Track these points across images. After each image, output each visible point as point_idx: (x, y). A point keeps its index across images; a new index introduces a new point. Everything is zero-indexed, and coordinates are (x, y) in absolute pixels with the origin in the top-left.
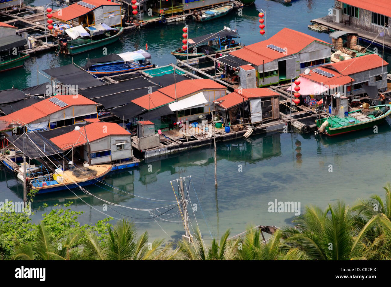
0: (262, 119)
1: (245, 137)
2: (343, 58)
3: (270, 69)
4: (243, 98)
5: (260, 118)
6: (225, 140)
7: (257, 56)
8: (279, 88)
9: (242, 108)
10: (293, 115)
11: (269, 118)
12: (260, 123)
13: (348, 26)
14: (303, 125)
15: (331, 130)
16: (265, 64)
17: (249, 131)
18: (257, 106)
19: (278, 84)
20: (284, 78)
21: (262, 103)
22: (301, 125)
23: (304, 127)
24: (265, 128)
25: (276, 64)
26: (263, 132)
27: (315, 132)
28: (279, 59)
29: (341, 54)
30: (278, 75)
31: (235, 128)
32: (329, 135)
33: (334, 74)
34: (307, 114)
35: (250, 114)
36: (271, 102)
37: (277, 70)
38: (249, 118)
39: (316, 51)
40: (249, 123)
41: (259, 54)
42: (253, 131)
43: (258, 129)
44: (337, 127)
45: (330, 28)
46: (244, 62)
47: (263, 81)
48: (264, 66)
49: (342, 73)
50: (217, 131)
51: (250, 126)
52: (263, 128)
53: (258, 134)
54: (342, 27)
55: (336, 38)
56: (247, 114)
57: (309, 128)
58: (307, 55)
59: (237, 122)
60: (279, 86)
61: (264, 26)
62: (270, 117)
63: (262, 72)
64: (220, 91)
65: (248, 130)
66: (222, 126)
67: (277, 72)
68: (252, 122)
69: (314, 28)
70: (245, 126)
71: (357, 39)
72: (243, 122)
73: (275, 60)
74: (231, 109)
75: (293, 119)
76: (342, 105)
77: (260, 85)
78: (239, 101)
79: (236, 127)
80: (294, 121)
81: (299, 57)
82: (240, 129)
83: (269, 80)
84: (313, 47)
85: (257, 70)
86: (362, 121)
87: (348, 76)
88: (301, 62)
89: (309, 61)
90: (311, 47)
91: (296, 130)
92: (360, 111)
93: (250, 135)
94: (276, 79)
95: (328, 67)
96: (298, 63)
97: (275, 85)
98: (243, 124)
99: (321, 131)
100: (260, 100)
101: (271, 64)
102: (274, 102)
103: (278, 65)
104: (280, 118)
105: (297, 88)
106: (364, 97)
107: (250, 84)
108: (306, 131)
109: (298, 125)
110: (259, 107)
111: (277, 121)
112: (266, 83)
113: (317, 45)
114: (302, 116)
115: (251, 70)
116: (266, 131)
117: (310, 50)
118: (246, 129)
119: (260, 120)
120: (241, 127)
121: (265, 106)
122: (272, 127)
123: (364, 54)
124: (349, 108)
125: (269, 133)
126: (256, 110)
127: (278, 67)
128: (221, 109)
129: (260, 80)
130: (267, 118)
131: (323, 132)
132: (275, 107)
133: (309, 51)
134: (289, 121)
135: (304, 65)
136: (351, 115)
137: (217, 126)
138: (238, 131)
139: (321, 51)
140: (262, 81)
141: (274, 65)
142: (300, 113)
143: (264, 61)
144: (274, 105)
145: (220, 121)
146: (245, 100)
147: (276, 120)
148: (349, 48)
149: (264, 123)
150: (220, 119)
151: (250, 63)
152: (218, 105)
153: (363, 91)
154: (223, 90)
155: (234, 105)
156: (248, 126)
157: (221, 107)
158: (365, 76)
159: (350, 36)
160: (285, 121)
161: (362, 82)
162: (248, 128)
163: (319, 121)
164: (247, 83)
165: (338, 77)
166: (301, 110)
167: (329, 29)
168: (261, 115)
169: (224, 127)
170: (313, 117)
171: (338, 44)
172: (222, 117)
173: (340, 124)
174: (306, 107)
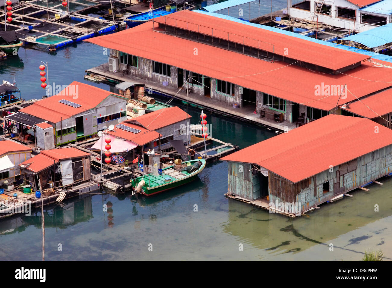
0: (73, 181)
1: (58, 201)
2: (137, 111)
3: (68, 126)
4: (54, 161)
5: (71, 180)
6: (37, 207)
7: (50, 112)
8: (78, 145)
9: (52, 170)
10: (103, 174)
11: (80, 180)
12: (71, 186)
13: (127, 76)
14: (118, 185)
15: (149, 189)
16: (62, 121)
17: (62, 196)
18: (68, 168)
19: (75, 141)
20: (81, 135)
21: (73, 164)
22: (115, 186)
23: (119, 188)
24: (78, 191)
25: (73, 121)
26: (76, 196)
27: (132, 192)
28: (76, 115)
29: (134, 107)
30: (76, 131)
31: (47, 193)
32: (147, 195)
33: (140, 129)
34: (117, 174)
35: (61, 176)
36: (82, 163)
37: (75, 127)
38: (60, 181)
39: (112, 105)
40: (61, 187)
41: (52, 110)
42: (66, 194)
43: (70, 192)
44: (154, 186)
45: (108, 78)
46: (39, 120)
47: (61, 139)
48: (61, 122)
49: (148, 128)
50: (27, 197)
51: (62, 190)
52: (76, 191)
53: (71, 197)
54: (121, 77)
55: (124, 89)
56: (58, 177)
57: (124, 189)
58: (104, 109)
59: (47, 186)
60: (77, 143)
61: (45, 79)
62: (82, 179)
63: (60, 129)
64: (25, 153)
65: (60, 194)
66: (31, 191)
67: (74, 129)
68: (64, 185)
69: (91, 78)
70: (56, 190)
71: (145, 90)
72: (54, 185)
73: (73, 116)
74: (40, 172)
75: (105, 180)
76: (156, 162)
77: (58, 143)
78: (49, 163)
79: (48, 191)
80: (106, 182)
81: (96, 112)
82: (52, 194)
83: (66, 138)
84: (109, 101)
85: (55, 129)
86: (178, 178)
87: (154, 131)
88: (98, 118)
89: (106, 116)
90: (108, 101)
91: (109, 191)
92: (172, 168)
93: (63, 199)
94: (74, 136)
95: (132, 123)
96: (95, 119)
97: (73, 143)
98: (54, 188)
99: (138, 192)
100: (70, 162)
101: (68, 121)
102: (85, 163)
103: (75, 122)
104: (91, 179)
105: (108, 146)
106: (170, 151)
107: (48, 143)
108: (121, 192)
109: (112, 185)
110: (70, 169)
111: (88, 183)
112: (64, 141)
113: (113, 99)
114: (112, 175)
115: (49, 128)
116: (79, 193)
117: (106, 104)
118: (57, 193)
119: (71, 182)
120: (53, 191)
121: (76, 167)
122: (84, 189)
123: (153, 106)
124: (161, 164)
125: (82, 195)
126: (67, 172)
127: (75, 124)
128: (29, 173)
129: (57, 138)
130: (79, 180)
131: (140, 192)
132: (86, 168)
133: (106, 106)
134: (101, 181)
135: (101, 121)
136: (164, 172)
137: (25, 192)
138: (50, 196)
139: (117, 105)
140: (59, 139)
141: (71, 121)
142: (109, 172)
143: (61, 118)
144: (85, 166)
145: (28, 186)
146: (56, 162)
147: (87, 181)
148: (137, 99)
149: (75, 185)
150: (28, 183)
151: (46, 121)
152: (25, 169)
153: (169, 145)
154: (29, 152)
155: (44, 168)
156: (60, 190)
157: (29, 171)
158: (170, 130)
159: (137, 87)
160: (96, 182)
161: (167, 136)
162: (60, 192)
163: (134, 180)
164: (45, 141)
165: (144, 133)
166: (110, 169)
167: (106, 79)
168: (72, 177)
169: (33, 191)
170: (125, 176)
171: (127, 95)
172: (30, 181)
173: (157, 183)
174: (114, 166)
